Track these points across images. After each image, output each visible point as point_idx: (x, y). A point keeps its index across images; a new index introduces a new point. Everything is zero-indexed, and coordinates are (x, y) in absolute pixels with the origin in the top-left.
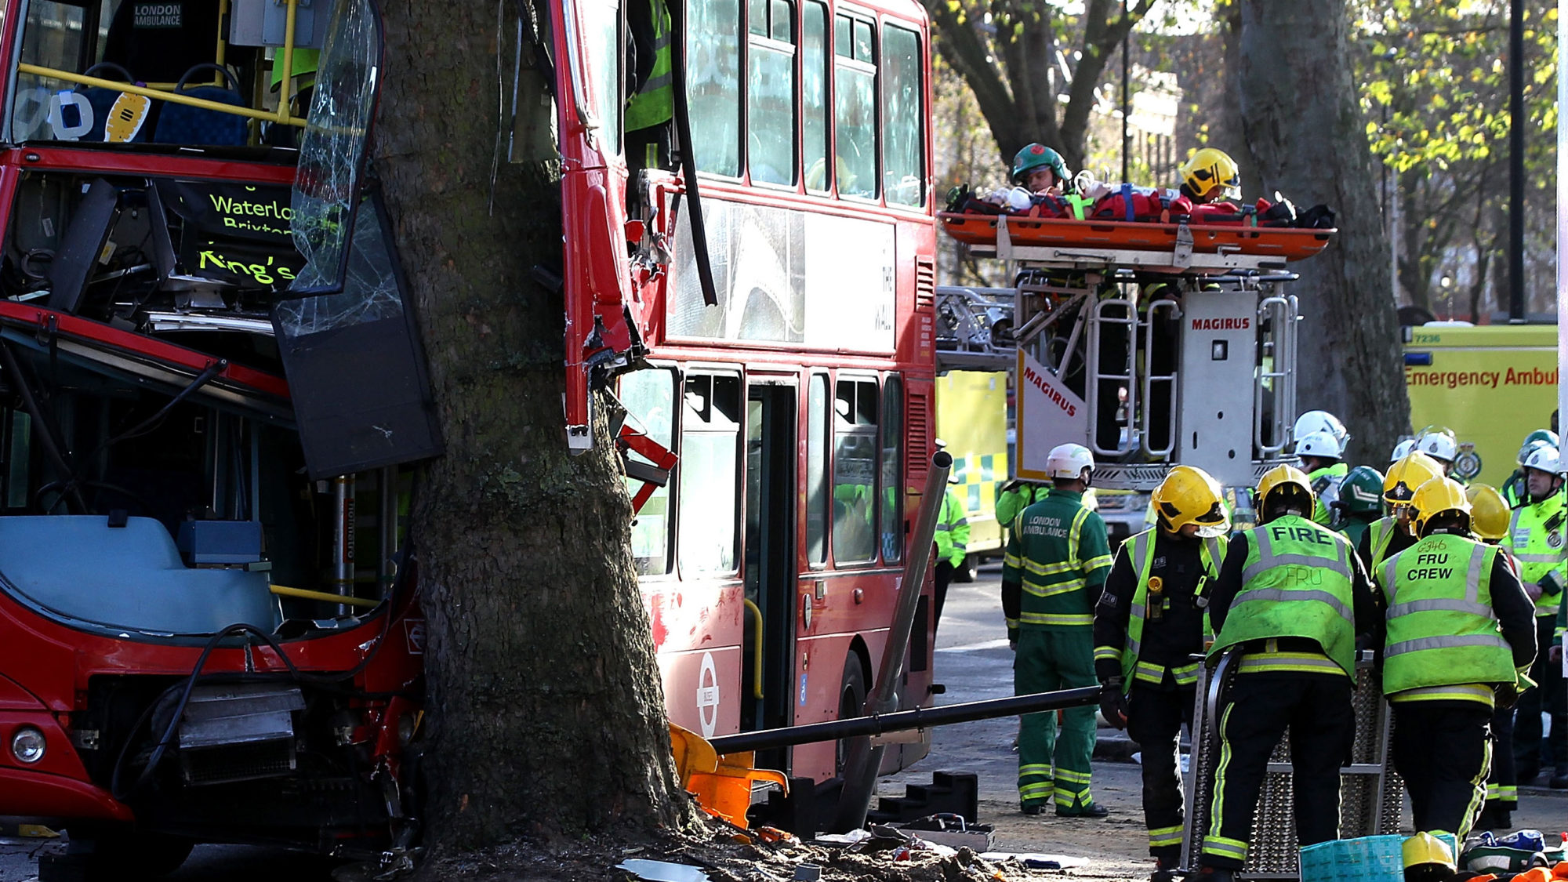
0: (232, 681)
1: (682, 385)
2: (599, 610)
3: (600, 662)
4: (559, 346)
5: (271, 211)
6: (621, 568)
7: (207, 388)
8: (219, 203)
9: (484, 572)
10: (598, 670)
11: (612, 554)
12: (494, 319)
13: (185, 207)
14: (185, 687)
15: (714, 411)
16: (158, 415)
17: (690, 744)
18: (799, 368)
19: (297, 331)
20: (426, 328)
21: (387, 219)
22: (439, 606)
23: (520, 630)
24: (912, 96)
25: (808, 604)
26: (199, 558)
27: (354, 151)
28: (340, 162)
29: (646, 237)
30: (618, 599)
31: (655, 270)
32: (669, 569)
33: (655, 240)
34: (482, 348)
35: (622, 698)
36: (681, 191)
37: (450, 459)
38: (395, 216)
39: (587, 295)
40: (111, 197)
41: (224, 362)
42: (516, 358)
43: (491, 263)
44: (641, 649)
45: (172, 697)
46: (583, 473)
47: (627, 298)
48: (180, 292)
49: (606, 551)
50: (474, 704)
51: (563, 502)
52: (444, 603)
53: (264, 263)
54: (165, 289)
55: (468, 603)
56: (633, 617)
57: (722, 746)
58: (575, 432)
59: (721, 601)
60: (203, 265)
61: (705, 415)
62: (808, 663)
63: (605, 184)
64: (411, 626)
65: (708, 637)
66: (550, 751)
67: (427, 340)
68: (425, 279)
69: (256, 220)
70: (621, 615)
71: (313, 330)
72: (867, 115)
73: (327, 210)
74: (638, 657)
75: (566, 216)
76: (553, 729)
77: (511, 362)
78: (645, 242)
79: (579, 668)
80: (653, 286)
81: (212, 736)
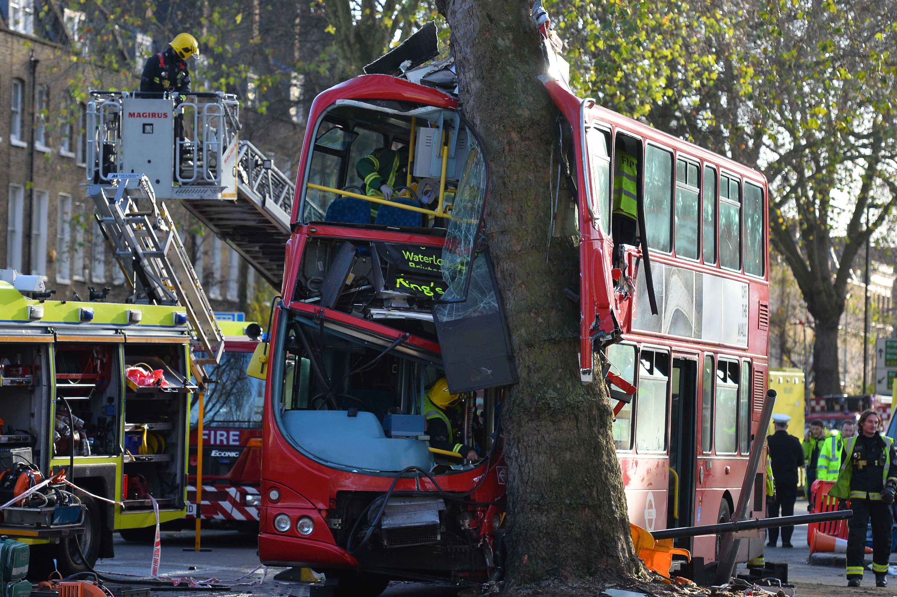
0: (409, 495)
1: (639, 354)
2: (595, 463)
3: (595, 489)
4: (578, 330)
5: (432, 261)
6: (607, 442)
7: (399, 348)
8: (407, 255)
9: (537, 442)
10: (595, 493)
11: (602, 435)
12: (544, 315)
13: (389, 256)
14: (385, 497)
15: (656, 370)
16: (373, 361)
17: (640, 533)
18: (699, 352)
19: (445, 319)
20: (510, 319)
21: (492, 265)
22: (514, 459)
23: (555, 472)
24: (758, 220)
25: (702, 472)
26: (393, 433)
27: (473, 231)
28: (466, 237)
29: (622, 278)
30: (605, 458)
31: (626, 295)
32: (631, 448)
33: (626, 280)
34: (538, 329)
35: (606, 508)
36: (640, 257)
37: (521, 385)
38: (495, 262)
39: (592, 303)
40: (352, 251)
41: (408, 334)
42: (555, 335)
43: (544, 287)
44: (617, 483)
45: (378, 502)
46: (588, 393)
47: (612, 306)
48: (386, 299)
49: (599, 433)
50: (531, 509)
51: (578, 408)
52: (517, 458)
53: (429, 286)
54: (379, 297)
55: (529, 458)
56: (612, 467)
57: (657, 536)
58: (584, 373)
59: (658, 466)
60: (398, 286)
61: (651, 371)
62: (701, 501)
63: (602, 248)
64: (500, 470)
65: (651, 484)
66: (569, 534)
67: (511, 325)
68: (510, 295)
69: (424, 264)
70: (606, 466)
71: (453, 319)
72: (736, 227)
73: (459, 260)
74: (615, 487)
75: (582, 262)
76: (571, 522)
77: (553, 336)
78: (621, 281)
79: (584, 492)
80: (626, 303)
81: (398, 522)
